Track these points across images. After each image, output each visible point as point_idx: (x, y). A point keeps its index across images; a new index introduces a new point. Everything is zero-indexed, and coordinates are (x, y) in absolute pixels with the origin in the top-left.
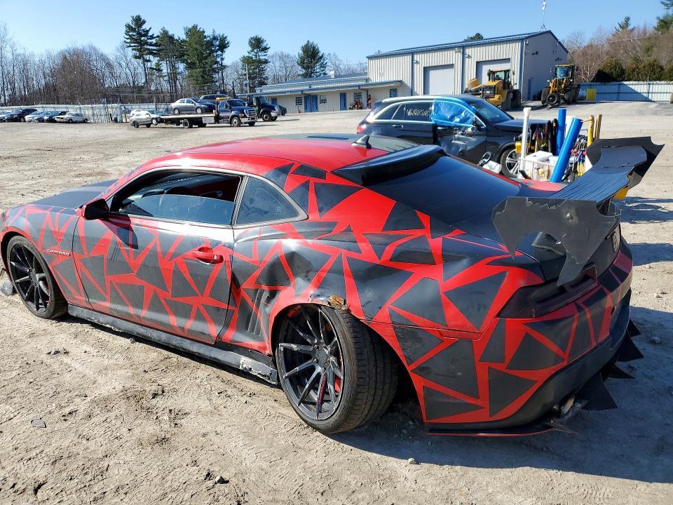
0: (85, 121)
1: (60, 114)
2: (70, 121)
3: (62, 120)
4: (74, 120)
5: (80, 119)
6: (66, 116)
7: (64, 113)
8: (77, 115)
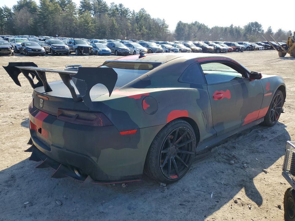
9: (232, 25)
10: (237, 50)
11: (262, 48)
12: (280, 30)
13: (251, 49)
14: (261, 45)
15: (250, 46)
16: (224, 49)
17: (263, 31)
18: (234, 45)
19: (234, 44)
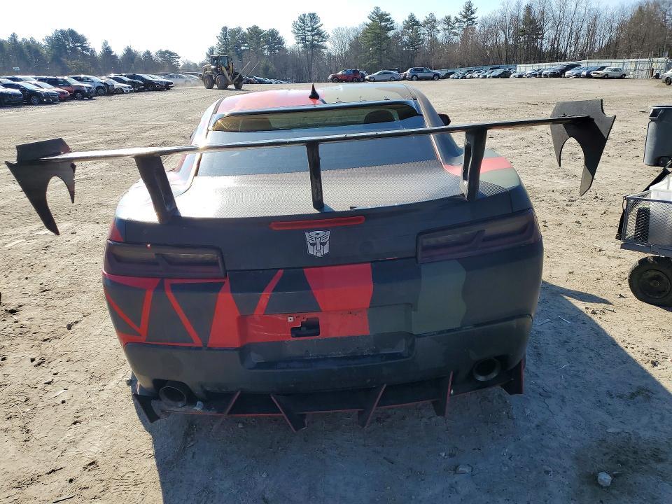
0: (622, 77)
1: (599, 70)
2: (606, 77)
3: (598, 76)
4: (610, 75)
5: (618, 74)
6: (605, 71)
7: (603, 68)
8: (616, 70)
9: (14, 36)
10: (79, 95)
11: (129, 87)
12: (129, 51)
13: (106, 91)
14: (124, 82)
15: (103, 85)
16: (47, 95)
17: (93, 51)
18: (65, 83)
19: (65, 81)
